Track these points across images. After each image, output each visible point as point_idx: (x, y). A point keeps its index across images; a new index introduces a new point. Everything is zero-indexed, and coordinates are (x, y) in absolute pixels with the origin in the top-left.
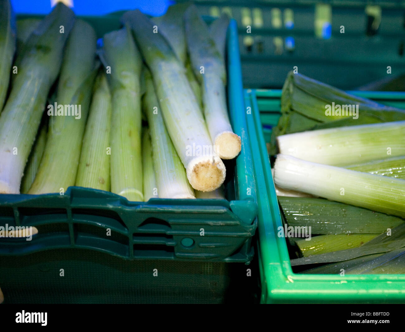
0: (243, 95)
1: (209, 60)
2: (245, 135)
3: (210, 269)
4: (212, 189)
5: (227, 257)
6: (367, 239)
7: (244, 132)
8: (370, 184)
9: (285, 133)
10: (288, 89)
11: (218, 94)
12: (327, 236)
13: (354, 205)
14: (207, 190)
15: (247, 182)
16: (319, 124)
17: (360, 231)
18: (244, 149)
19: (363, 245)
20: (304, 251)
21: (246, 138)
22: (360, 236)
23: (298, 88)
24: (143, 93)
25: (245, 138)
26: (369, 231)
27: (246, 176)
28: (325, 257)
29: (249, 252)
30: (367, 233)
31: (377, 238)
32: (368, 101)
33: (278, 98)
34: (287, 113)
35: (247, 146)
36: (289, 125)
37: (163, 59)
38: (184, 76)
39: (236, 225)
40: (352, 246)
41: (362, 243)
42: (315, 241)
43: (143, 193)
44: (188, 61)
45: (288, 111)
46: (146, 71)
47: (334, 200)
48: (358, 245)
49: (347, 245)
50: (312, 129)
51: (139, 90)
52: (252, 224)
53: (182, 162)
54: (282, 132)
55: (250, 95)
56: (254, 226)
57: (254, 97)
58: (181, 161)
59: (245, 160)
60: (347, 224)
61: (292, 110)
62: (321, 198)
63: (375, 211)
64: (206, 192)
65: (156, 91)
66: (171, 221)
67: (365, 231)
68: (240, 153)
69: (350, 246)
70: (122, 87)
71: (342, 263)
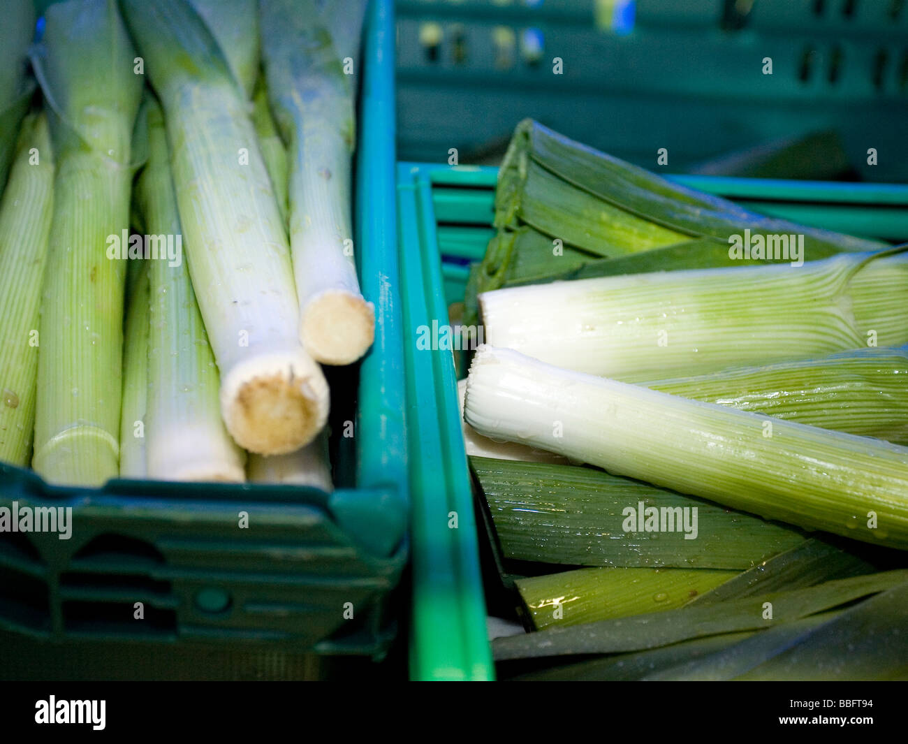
0: (396, 178)
1: (309, 82)
2: (389, 296)
3: (279, 662)
4: (290, 448)
5: (321, 640)
6: (708, 583)
7: (387, 285)
8: (721, 439)
9: (502, 286)
10: (514, 168)
11: (329, 175)
12: (599, 573)
13: (675, 488)
14: (276, 451)
15: (383, 435)
16: (591, 261)
17: (689, 562)
18: (383, 338)
19: (695, 599)
20: (538, 610)
21: (391, 305)
22: (690, 575)
23: (539, 164)
24: (138, 165)
25: (389, 302)
26: (714, 563)
27: (383, 418)
28: (592, 635)
29: (384, 627)
30: (710, 566)
31: (734, 583)
32: (723, 204)
33: (489, 189)
34: (508, 230)
35: (392, 326)
36: (513, 261)
37: (195, 77)
38: (247, 124)
39: (346, 560)
40: (668, 602)
41: (694, 594)
42: (567, 586)
43: (119, 439)
44: (260, 84)
45: (513, 225)
46: (152, 106)
47: (624, 473)
48: (682, 600)
49: (654, 598)
50: (574, 275)
51: (127, 158)
52: (393, 553)
53: (217, 363)
54: (494, 281)
55: (416, 178)
56: (399, 560)
57: (425, 184)
58: (214, 359)
59: (382, 370)
60: (656, 540)
61: (521, 223)
62: (587, 466)
63: (731, 509)
64: (271, 457)
65: (170, 161)
66: (164, 546)
67: (704, 562)
68: (369, 352)
69: (661, 601)
70: (84, 147)
71: (637, 657)
